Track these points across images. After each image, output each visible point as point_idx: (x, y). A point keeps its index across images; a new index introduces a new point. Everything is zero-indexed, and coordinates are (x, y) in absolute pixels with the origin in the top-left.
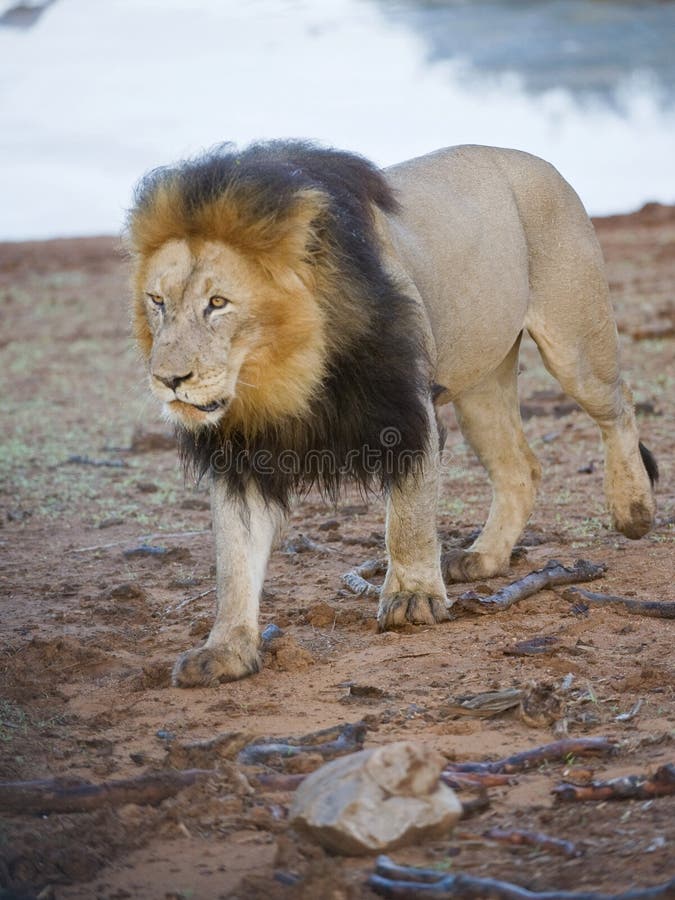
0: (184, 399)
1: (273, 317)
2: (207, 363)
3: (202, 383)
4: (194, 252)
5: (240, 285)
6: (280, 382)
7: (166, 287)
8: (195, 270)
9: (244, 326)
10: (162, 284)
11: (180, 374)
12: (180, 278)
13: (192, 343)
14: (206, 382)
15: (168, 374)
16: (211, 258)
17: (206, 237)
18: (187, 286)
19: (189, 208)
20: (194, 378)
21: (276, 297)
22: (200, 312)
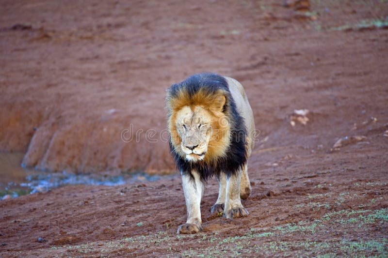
0: (195, 153)
1: (216, 126)
2: (202, 141)
3: (201, 147)
4: (192, 109)
5: (207, 118)
6: (219, 146)
7: (185, 122)
8: (194, 115)
9: (209, 130)
10: (184, 121)
11: (195, 145)
12: (189, 118)
13: (197, 136)
14: (202, 147)
15: (191, 146)
16: (198, 111)
17: (195, 105)
18: (192, 120)
19: (190, 96)
20: (199, 146)
21: (216, 120)
22: (197, 127)
